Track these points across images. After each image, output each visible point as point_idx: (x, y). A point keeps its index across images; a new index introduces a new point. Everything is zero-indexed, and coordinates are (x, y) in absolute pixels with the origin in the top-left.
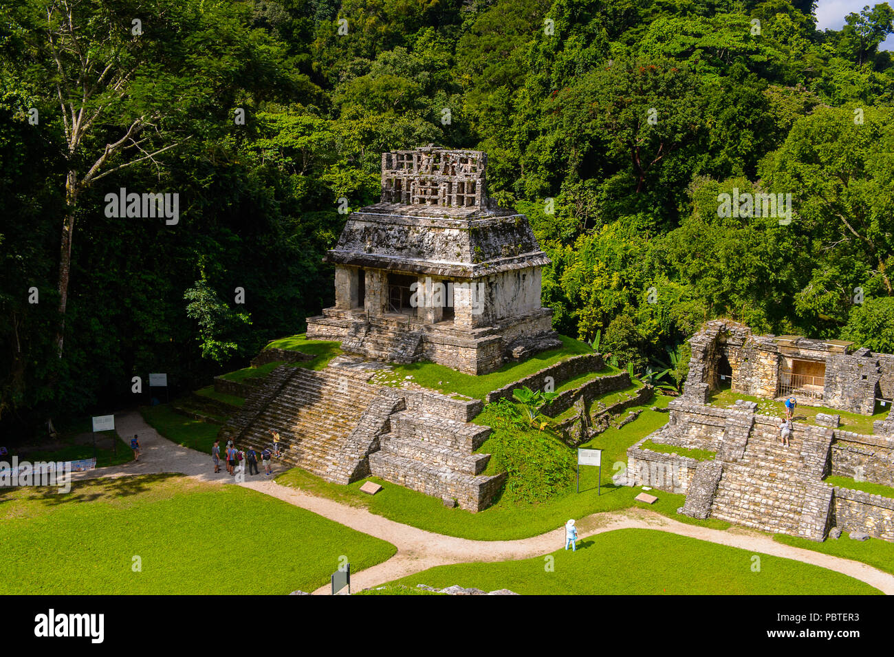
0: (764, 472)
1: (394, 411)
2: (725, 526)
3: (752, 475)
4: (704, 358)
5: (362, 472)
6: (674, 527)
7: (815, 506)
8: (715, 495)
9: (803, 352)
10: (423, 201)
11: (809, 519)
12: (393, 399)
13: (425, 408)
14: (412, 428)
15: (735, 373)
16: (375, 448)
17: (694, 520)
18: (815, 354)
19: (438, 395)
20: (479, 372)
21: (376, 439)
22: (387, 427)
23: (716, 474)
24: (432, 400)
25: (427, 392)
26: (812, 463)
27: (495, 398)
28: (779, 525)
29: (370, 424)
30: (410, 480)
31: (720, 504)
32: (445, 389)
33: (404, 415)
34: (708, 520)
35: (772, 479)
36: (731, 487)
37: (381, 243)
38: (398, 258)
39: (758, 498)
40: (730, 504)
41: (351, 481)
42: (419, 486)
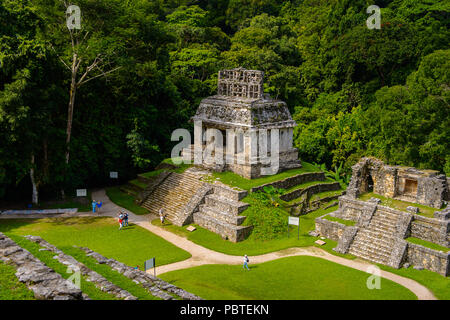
0: (377, 233)
1: (207, 194)
2: (354, 258)
3: (371, 234)
4: (358, 176)
5: (189, 221)
6: (328, 256)
7: (398, 251)
8: (351, 243)
9: (410, 175)
10: (235, 95)
11: (393, 257)
12: (207, 188)
13: (221, 193)
14: (214, 203)
15: (375, 184)
16: (197, 210)
17: (339, 254)
18: (416, 176)
19: (228, 187)
20: (252, 178)
21: (197, 206)
22: (203, 201)
23: (354, 233)
24: (224, 190)
25: (223, 186)
26: (400, 230)
27: (255, 190)
28: (379, 260)
29: (196, 199)
30: (209, 226)
31: (353, 247)
32: (232, 185)
33: (212, 196)
34: (346, 254)
35: (380, 237)
36: (359, 240)
37: (213, 114)
38: (220, 121)
39: (371, 246)
40: (358, 248)
41: (183, 225)
42: (213, 229)
